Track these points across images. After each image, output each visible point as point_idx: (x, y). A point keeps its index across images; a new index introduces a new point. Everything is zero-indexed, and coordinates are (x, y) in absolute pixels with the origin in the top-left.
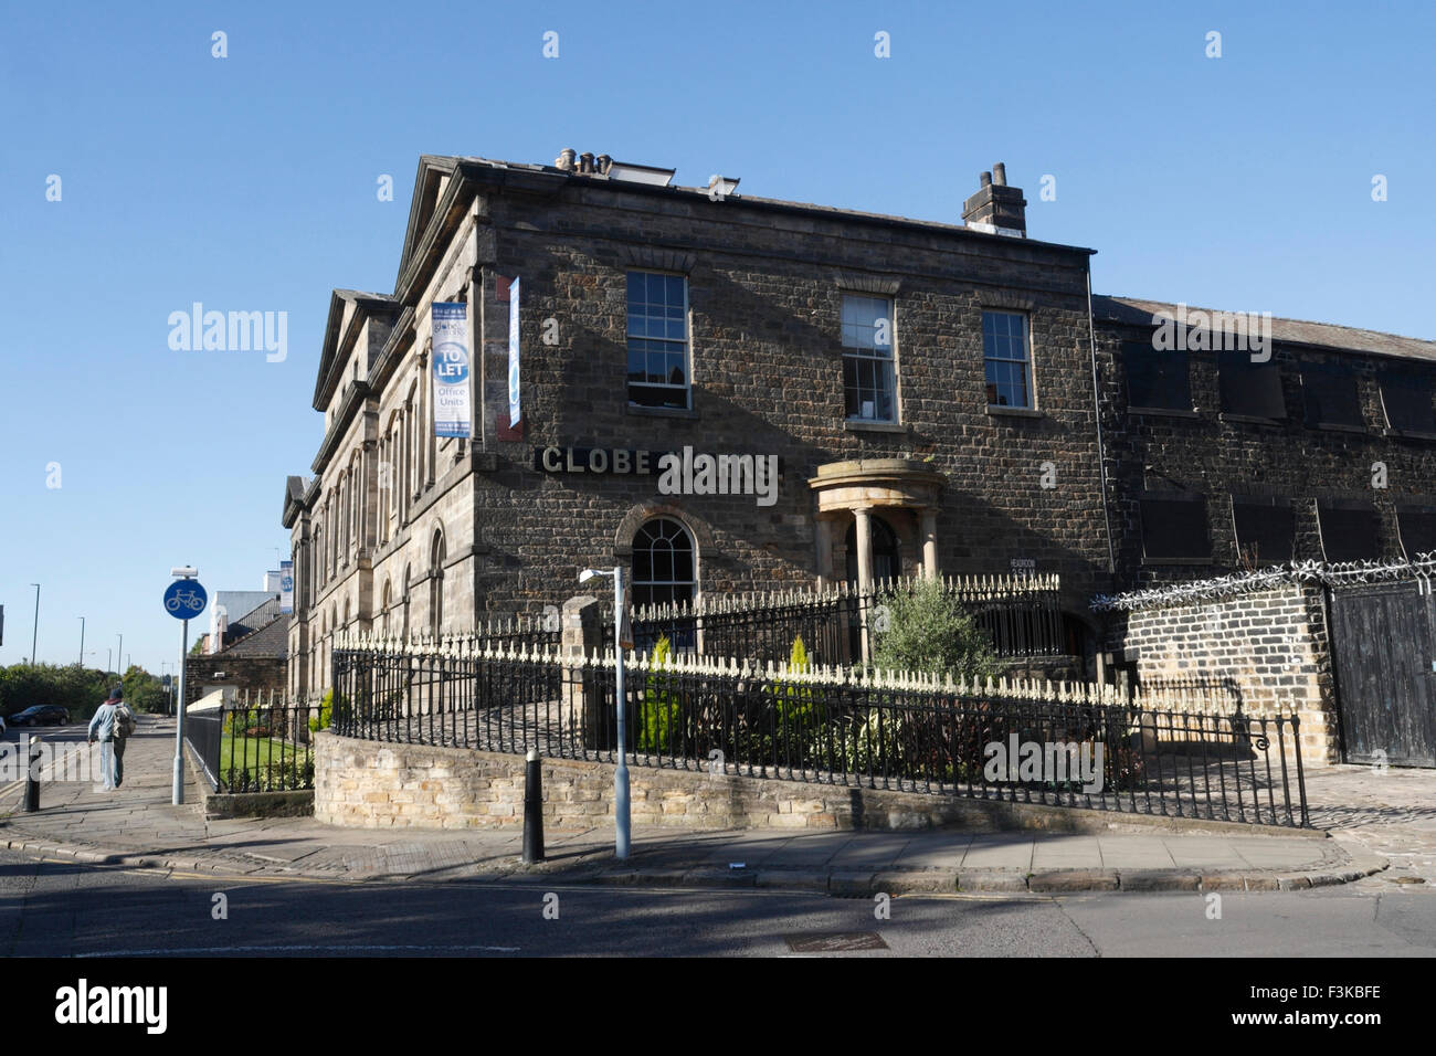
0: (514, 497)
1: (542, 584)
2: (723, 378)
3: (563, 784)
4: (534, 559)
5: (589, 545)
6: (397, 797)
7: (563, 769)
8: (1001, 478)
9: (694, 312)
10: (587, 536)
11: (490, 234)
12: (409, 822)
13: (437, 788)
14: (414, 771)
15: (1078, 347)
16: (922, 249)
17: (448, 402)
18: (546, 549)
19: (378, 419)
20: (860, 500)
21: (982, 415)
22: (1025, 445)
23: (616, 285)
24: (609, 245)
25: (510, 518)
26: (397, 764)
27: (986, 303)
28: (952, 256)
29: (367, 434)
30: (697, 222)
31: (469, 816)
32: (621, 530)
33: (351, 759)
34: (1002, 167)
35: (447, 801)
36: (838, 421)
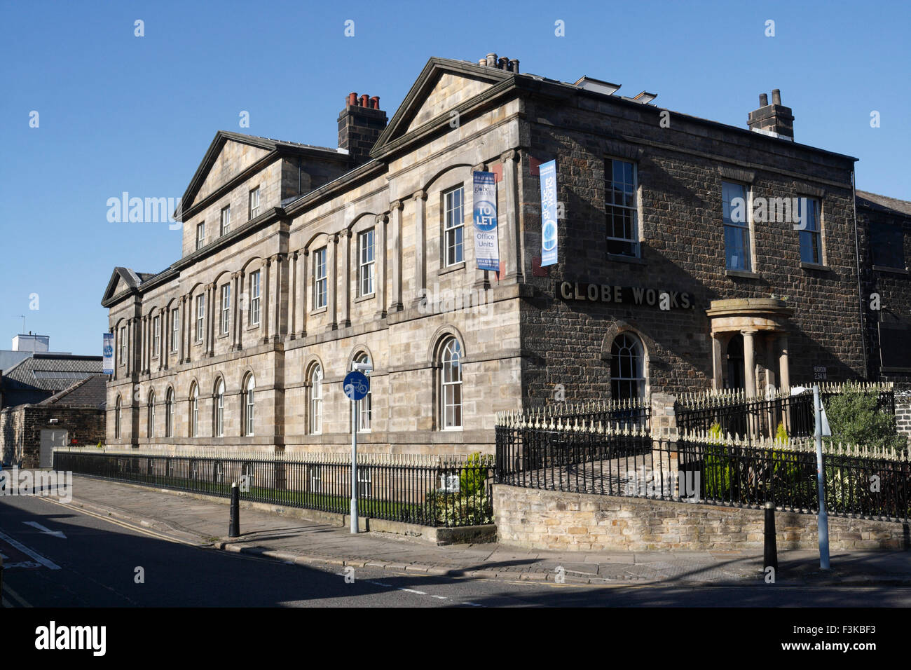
0: (543, 316)
1: (560, 379)
2: (660, 236)
3: (715, 522)
4: (555, 360)
5: (586, 352)
6: (593, 531)
7: (715, 512)
8: (808, 311)
9: (643, 189)
10: (585, 345)
11: (527, 127)
12: (602, 547)
13: (624, 524)
14: (606, 513)
15: (847, 224)
16: (765, 152)
17: (483, 244)
18: (562, 354)
19: (289, 237)
20: (748, 326)
21: (798, 268)
22: (820, 289)
23: (598, 167)
24: (594, 139)
25: (541, 331)
26: (593, 508)
27: (799, 191)
28: (781, 158)
29: (281, 248)
30: (643, 126)
31: (649, 543)
32: (604, 342)
33: (553, 504)
34: (778, 92)
35: (631, 533)
36: (722, 269)
